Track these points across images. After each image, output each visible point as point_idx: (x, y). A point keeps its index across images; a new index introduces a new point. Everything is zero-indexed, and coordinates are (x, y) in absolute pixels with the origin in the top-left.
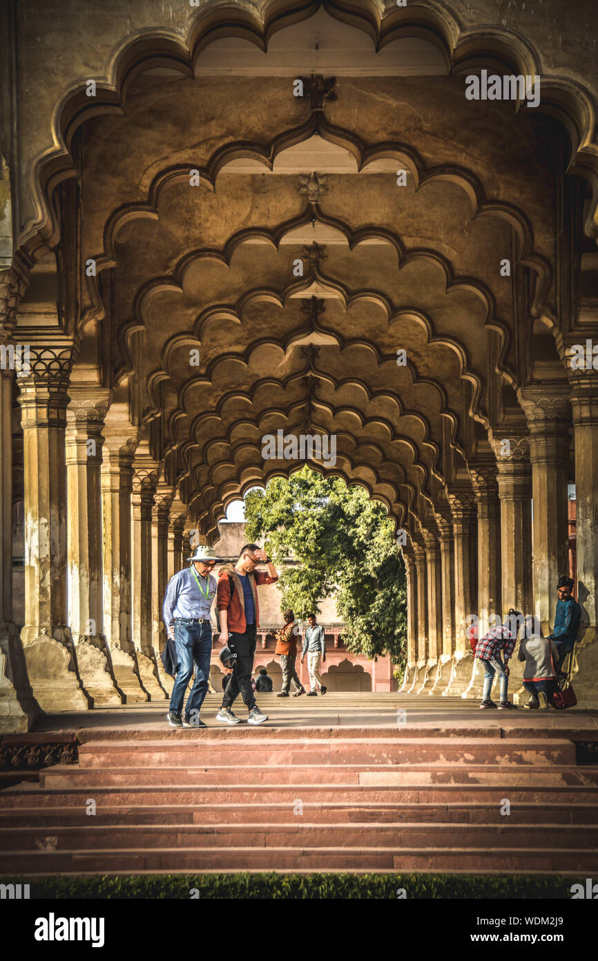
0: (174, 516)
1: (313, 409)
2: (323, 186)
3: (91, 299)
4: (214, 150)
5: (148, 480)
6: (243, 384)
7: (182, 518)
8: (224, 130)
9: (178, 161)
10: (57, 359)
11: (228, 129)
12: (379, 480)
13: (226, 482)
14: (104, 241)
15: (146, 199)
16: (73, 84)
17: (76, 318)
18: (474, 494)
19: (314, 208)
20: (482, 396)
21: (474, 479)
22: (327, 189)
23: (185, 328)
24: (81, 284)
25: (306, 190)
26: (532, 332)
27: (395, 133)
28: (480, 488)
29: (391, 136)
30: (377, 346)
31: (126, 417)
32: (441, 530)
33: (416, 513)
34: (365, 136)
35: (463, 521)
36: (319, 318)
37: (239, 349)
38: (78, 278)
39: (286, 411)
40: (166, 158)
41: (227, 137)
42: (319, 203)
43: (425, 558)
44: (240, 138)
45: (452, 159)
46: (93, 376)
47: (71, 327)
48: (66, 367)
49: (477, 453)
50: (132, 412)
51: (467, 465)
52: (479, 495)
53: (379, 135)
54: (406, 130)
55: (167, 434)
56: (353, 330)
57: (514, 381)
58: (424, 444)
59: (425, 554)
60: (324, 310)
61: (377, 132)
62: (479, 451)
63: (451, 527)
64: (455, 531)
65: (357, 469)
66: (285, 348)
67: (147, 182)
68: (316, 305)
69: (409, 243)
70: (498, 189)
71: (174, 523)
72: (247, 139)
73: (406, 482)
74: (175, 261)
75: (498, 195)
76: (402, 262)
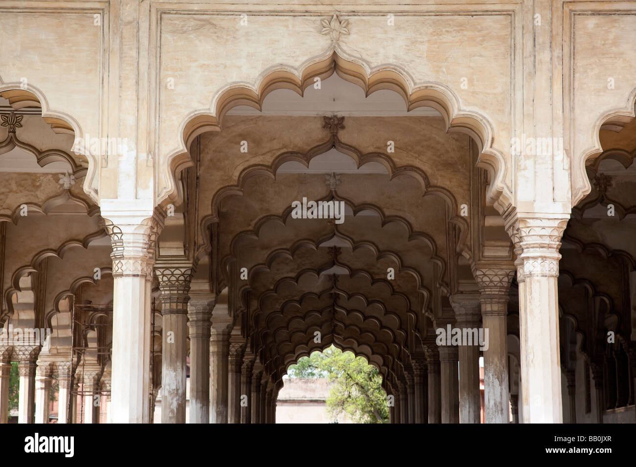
0: (256, 372)
1: (335, 312)
2: (339, 180)
3: (203, 239)
4: (275, 156)
5: (240, 350)
6: (295, 296)
7: (261, 373)
8: (281, 145)
9: (255, 163)
10: (183, 275)
11: (283, 145)
12: (373, 353)
13: (287, 353)
14: (212, 207)
15: (236, 183)
16: (190, 113)
17: (194, 250)
18: (426, 359)
19: (334, 192)
20: (430, 302)
21: (426, 351)
22: (341, 182)
23: (261, 262)
24: (198, 231)
25: (329, 182)
26: (458, 263)
27: (379, 148)
28: (429, 356)
29: (376, 149)
30: (371, 274)
31: (226, 312)
32: (407, 381)
33: (394, 372)
34: (361, 149)
35: (420, 376)
36: (338, 258)
37: (293, 275)
38: (196, 228)
39: (321, 312)
40: (248, 160)
41: (282, 149)
42: (336, 189)
43: (399, 398)
44: (290, 150)
45: (411, 163)
46: (206, 286)
47: (191, 255)
48: (188, 279)
49: (427, 336)
50: (230, 309)
51: (422, 342)
52: (428, 359)
53: (369, 148)
54: (385, 146)
55: (251, 323)
56: (357, 265)
57: (448, 292)
58: (398, 331)
59: (399, 396)
60: (341, 253)
61: (368, 147)
62: (428, 334)
63: (413, 380)
64: (415, 381)
65: (361, 346)
66: (318, 274)
67: (237, 174)
68: (336, 251)
69: (387, 212)
70: (437, 179)
71: (256, 376)
72: (295, 151)
73: (388, 353)
74: (254, 222)
75: (437, 183)
76: (383, 224)
